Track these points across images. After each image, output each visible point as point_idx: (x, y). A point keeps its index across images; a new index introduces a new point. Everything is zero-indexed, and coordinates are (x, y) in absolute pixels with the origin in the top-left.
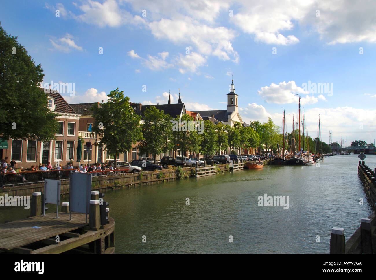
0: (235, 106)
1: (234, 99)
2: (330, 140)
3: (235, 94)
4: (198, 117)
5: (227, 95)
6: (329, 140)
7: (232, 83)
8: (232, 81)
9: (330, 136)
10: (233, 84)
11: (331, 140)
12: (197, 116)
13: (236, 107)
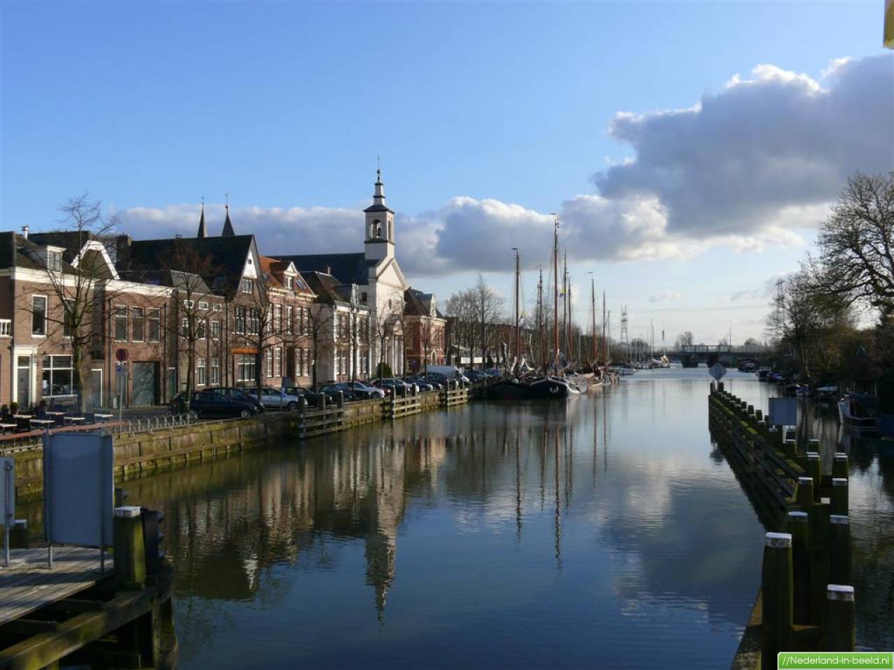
0: (387, 241)
1: (384, 224)
2: (624, 330)
3: (387, 210)
4: (291, 272)
5: (365, 211)
6: (622, 332)
7: (379, 179)
8: (378, 172)
9: (624, 321)
10: (380, 181)
11: (626, 331)
12: (290, 269)
13: (389, 245)
